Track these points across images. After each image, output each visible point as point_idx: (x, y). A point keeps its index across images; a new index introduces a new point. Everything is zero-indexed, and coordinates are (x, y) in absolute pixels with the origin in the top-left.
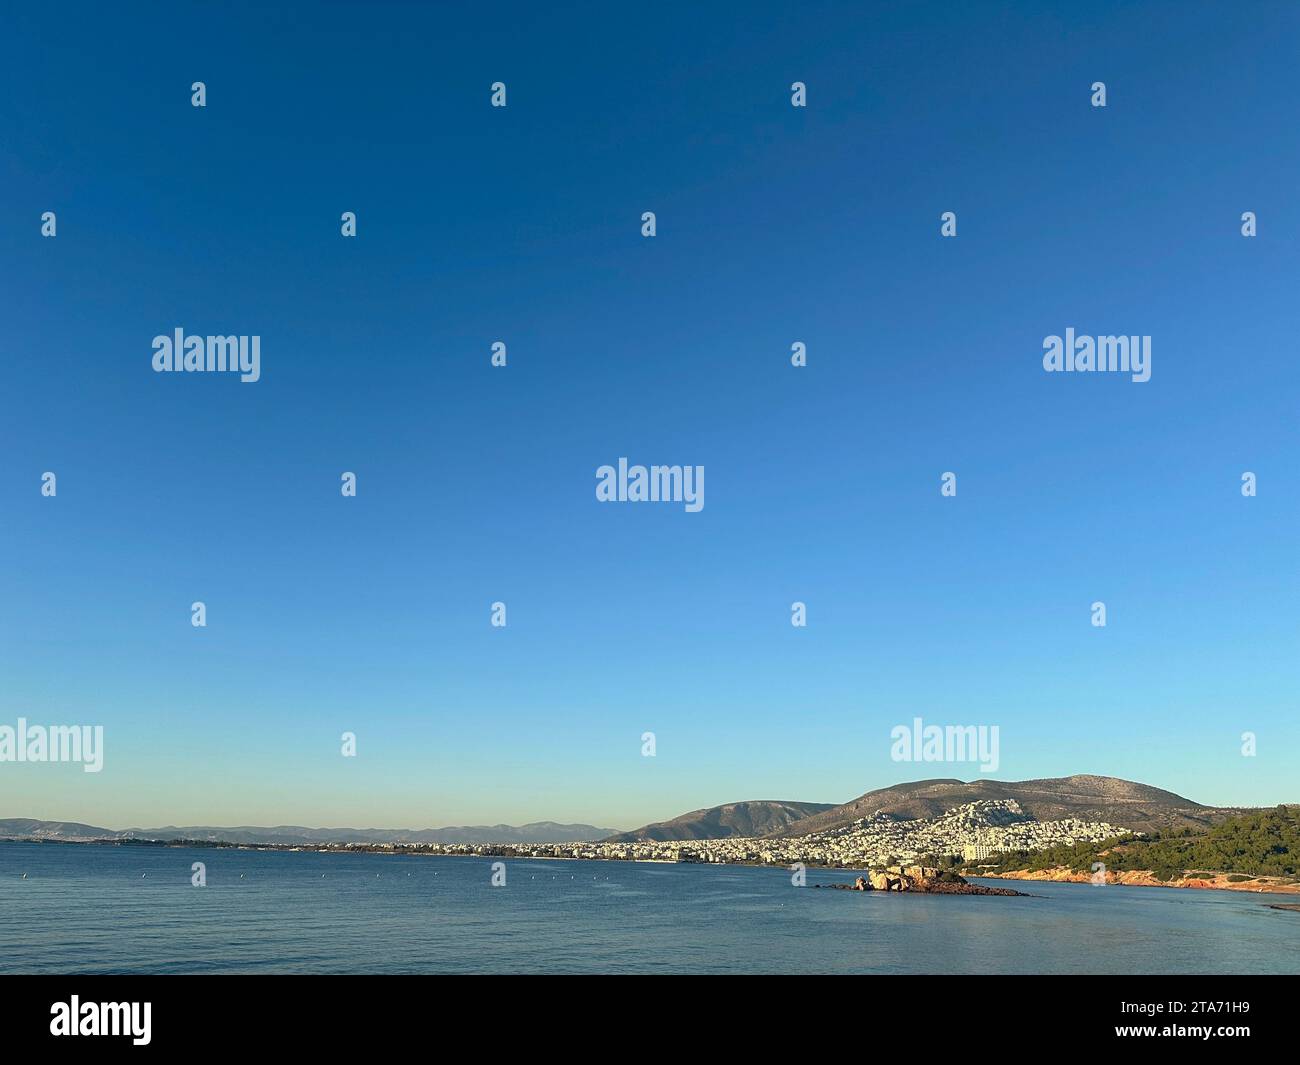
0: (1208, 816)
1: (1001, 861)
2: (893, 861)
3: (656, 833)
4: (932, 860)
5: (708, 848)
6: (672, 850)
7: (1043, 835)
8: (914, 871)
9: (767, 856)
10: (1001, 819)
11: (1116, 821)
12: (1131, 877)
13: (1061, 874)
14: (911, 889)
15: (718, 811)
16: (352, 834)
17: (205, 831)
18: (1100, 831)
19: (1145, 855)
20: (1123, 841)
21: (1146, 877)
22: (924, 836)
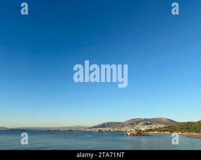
0: (178, 123)
1: (147, 131)
2: (131, 131)
3: (95, 127)
4: (137, 131)
5: (103, 129)
6: (97, 130)
7: (154, 126)
8: (134, 132)
9: (112, 130)
10: (147, 124)
11: (164, 124)
12: (166, 133)
13: (156, 132)
14: (134, 135)
15: (104, 124)
16: (47, 128)
17: (24, 128)
18: (162, 126)
19: (169, 129)
20: (165, 127)
21: (169, 133)
22: (136, 127)
